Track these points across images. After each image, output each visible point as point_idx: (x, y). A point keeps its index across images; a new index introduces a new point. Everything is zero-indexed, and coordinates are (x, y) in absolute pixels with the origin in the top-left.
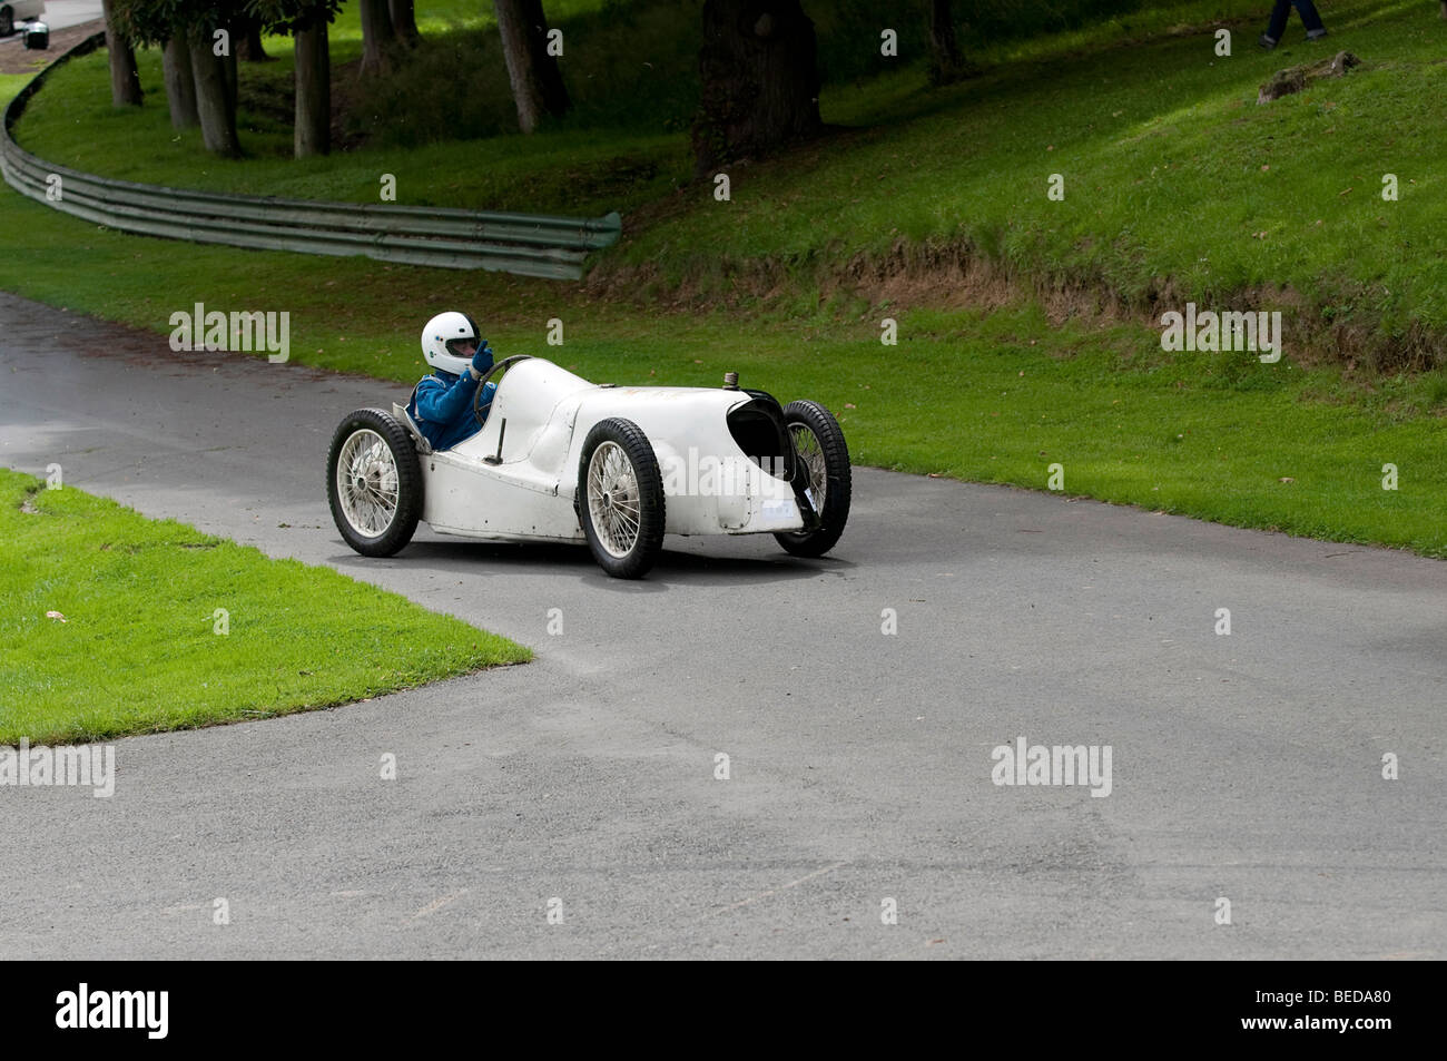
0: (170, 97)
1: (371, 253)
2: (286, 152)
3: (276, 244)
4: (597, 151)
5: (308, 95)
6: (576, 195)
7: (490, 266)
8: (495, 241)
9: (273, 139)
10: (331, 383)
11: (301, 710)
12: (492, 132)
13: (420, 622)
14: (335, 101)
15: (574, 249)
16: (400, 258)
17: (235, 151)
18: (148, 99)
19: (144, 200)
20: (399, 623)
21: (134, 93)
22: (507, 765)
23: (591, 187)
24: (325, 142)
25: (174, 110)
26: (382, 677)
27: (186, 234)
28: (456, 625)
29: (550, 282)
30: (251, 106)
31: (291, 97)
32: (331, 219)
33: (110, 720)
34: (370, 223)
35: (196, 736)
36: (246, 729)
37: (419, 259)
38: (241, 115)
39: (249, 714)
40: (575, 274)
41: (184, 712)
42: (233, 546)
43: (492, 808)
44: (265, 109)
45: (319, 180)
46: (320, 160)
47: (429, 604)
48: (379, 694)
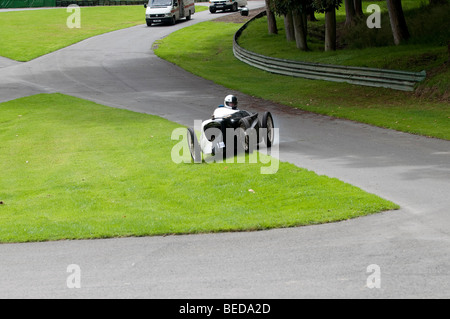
0: (286, 31)
1: (348, 81)
2: (322, 49)
3: (318, 78)
4: (418, 52)
5: (329, 32)
6: (413, 64)
7: (385, 86)
8: (387, 79)
9: (317, 45)
10: (336, 121)
11: (328, 222)
12: (386, 45)
13: (364, 196)
14: (337, 34)
15: (411, 82)
16: (357, 83)
17: (306, 49)
18: (279, 32)
19: (278, 63)
20: (359, 196)
21: (275, 30)
22: (392, 241)
23: (417, 62)
24: (334, 46)
25: (287, 36)
26: (353, 213)
27: (291, 74)
28: (376, 197)
29: (403, 92)
30: (311, 35)
31: (324, 33)
32: (336, 70)
33: (269, 224)
34: (348, 72)
35: (295, 229)
36: (311, 227)
37: (363, 84)
38: (308, 37)
39: (312, 223)
40: (411, 89)
41: (292, 222)
42: (307, 171)
43: (387, 254)
44: (316, 36)
45: (333, 58)
46: (333, 52)
47: (368, 191)
48: (352, 218)
